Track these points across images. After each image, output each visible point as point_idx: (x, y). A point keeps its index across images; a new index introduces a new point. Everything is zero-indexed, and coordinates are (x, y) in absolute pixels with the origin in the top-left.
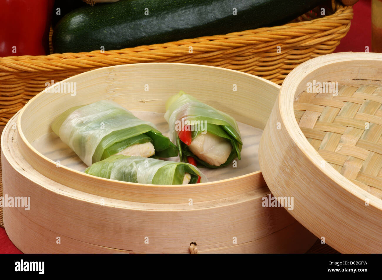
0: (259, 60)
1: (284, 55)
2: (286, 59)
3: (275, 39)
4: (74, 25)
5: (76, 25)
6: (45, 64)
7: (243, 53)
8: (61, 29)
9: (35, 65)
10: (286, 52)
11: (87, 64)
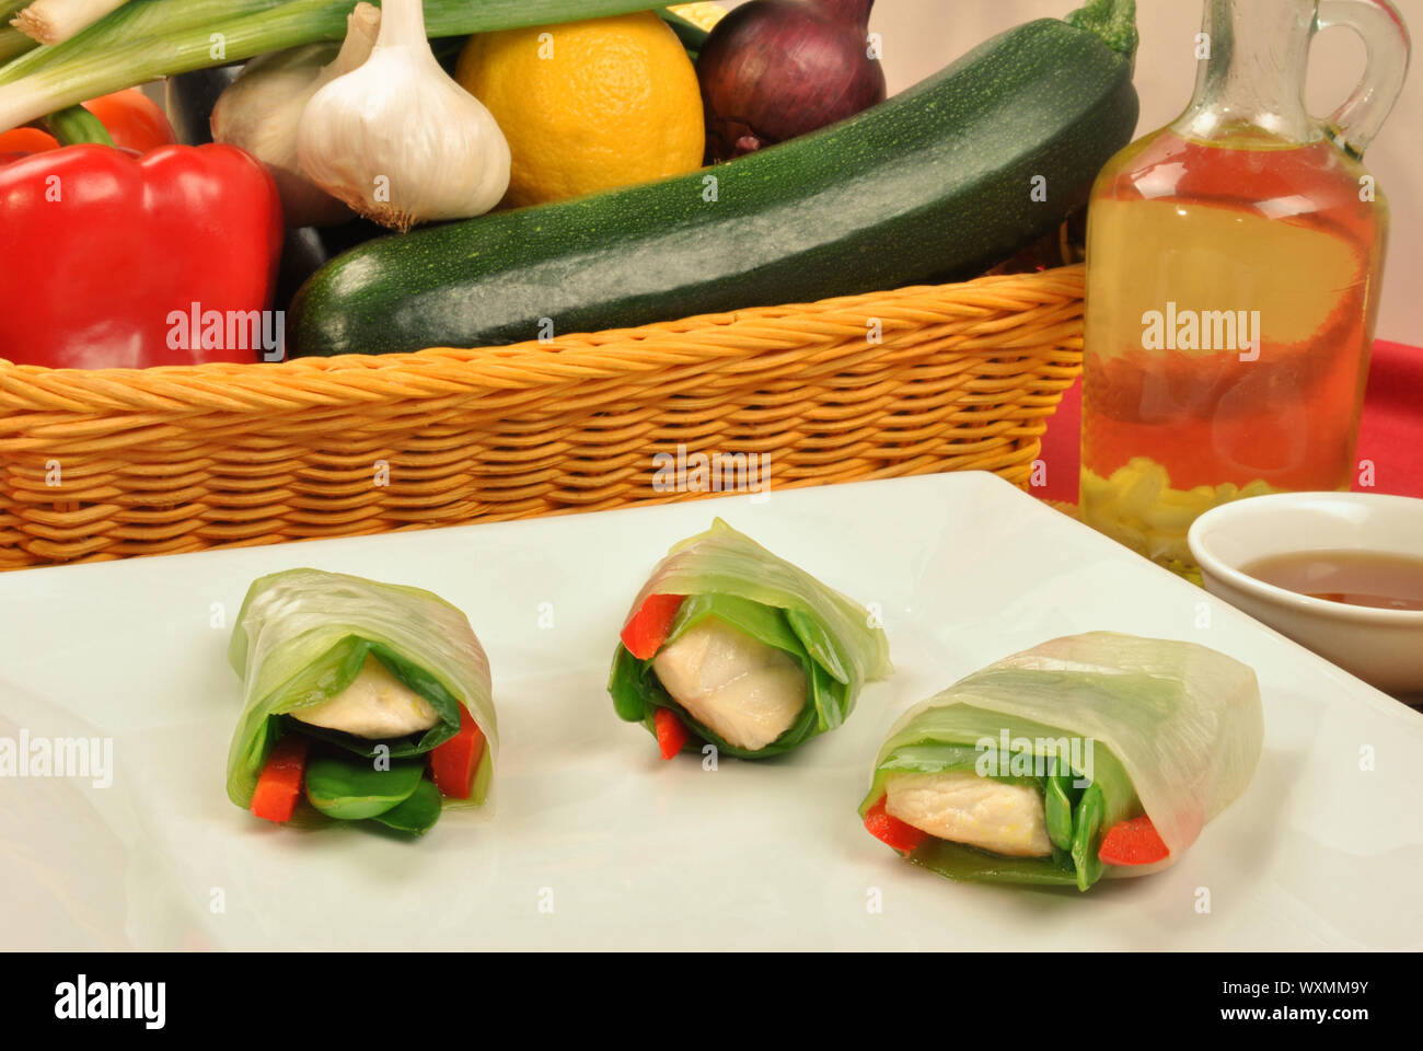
0: (894, 392)
1: (962, 378)
2: (964, 390)
3: (953, 315)
4: (354, 283)
5: (363, 280)
6: (277, 383)
7: (859, 360)
8: (312, 299)
9: (245, 388)
10: (968, 369)
11: (407, 385)
